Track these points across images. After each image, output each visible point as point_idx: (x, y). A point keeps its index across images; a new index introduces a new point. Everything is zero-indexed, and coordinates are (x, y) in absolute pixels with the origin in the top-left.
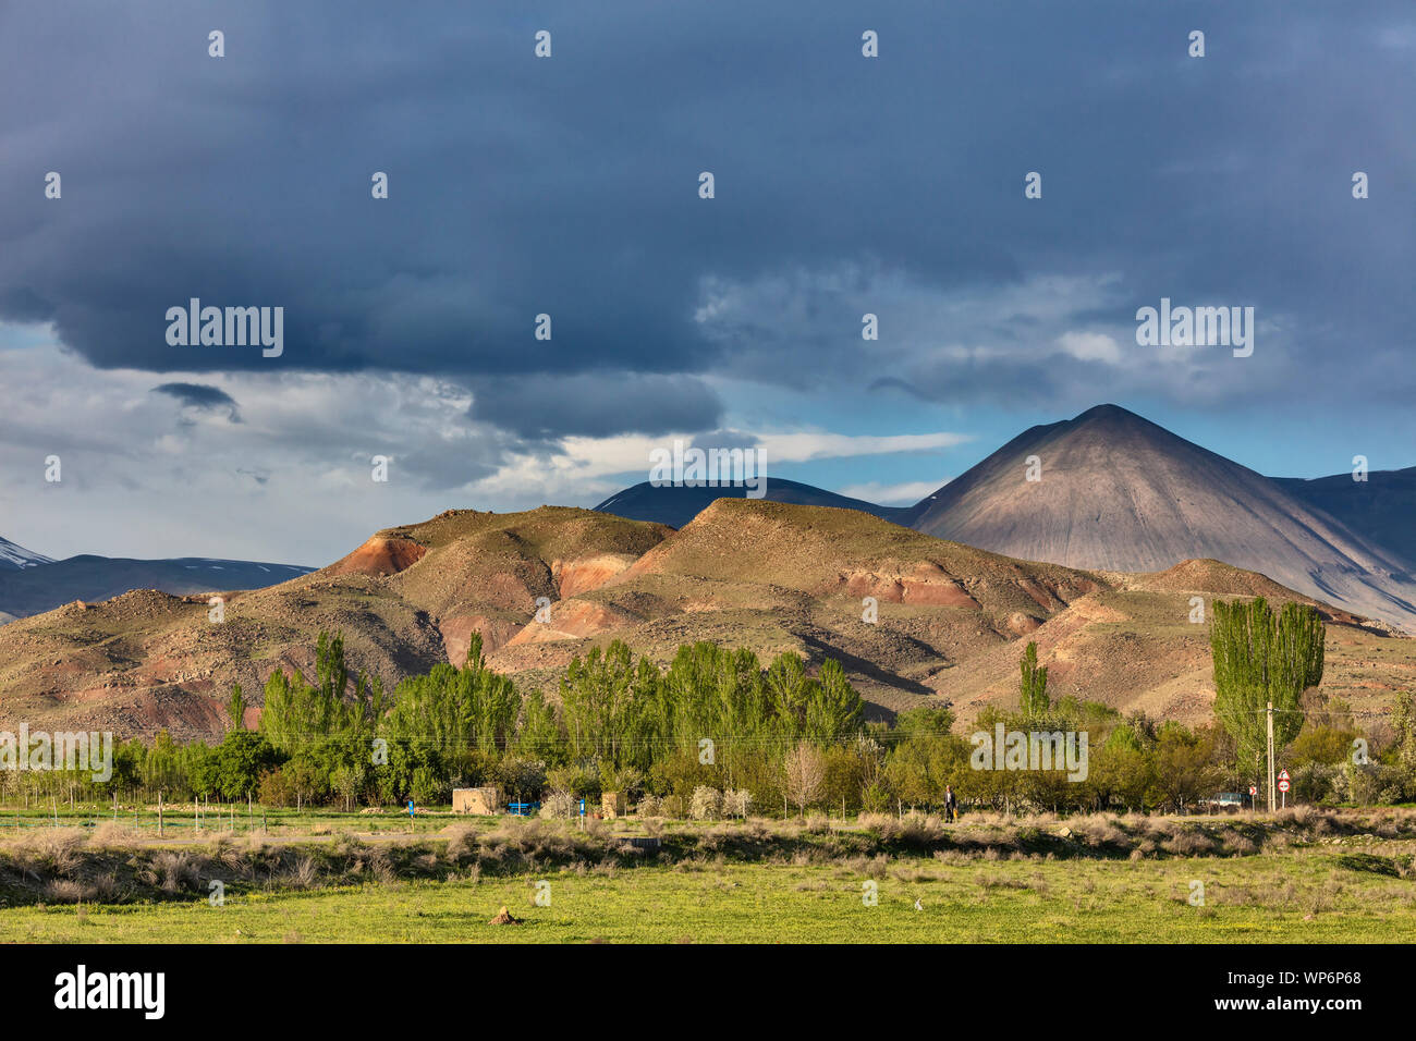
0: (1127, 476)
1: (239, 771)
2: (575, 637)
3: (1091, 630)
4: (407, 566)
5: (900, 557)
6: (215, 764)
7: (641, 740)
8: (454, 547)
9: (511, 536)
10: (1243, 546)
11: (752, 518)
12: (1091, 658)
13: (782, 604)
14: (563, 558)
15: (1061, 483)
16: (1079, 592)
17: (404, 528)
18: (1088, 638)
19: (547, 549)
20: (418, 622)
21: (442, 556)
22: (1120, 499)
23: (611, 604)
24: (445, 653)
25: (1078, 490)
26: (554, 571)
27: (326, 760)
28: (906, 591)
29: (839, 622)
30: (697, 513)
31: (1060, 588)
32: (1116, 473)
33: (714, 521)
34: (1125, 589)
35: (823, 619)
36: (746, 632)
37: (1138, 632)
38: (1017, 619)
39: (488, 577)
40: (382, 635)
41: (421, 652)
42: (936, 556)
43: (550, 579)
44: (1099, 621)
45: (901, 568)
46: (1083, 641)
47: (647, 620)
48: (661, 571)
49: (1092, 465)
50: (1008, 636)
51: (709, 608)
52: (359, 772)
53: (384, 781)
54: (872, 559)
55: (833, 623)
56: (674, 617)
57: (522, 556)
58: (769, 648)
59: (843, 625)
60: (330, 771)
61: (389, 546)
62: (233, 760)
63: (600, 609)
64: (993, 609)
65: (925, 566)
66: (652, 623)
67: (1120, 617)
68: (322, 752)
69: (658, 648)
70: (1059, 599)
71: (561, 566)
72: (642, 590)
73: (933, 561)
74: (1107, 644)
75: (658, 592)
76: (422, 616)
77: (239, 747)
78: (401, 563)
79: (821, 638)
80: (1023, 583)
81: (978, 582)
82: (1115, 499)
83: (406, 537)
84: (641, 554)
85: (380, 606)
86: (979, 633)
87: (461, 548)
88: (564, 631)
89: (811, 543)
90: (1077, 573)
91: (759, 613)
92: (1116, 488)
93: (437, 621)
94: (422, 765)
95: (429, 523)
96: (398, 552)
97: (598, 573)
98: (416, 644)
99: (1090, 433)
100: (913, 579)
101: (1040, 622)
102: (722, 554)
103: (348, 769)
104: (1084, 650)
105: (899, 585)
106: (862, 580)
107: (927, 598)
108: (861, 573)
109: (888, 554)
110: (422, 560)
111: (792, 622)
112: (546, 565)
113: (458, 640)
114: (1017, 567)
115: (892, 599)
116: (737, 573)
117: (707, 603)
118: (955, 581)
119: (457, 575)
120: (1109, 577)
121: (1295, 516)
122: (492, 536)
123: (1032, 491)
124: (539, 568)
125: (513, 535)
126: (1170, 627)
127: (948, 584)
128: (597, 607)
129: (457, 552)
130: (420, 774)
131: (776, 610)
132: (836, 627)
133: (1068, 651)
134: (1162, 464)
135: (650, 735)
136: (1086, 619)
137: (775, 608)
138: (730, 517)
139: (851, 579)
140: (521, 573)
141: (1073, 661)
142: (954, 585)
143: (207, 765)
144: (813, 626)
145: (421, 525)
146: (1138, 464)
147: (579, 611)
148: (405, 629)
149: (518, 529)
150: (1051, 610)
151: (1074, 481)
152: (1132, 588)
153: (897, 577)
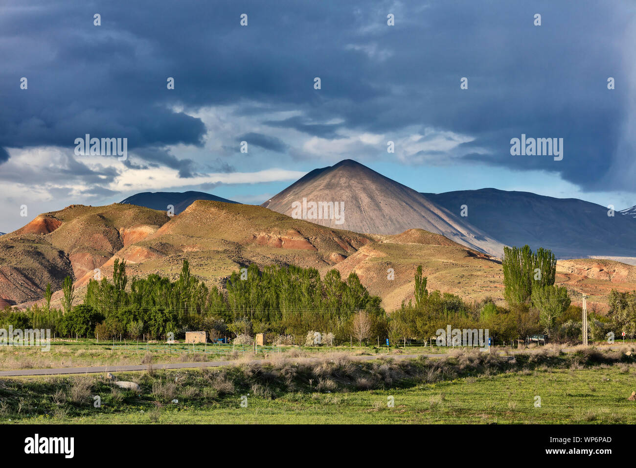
0: (357, 192)
1: (83, 324)
2: (134, 263)
3: (371, 260)
4: (53, 230)
5: (280, 227)
6: (71, 320)
7: (265, 310)
8: (75, 221)
9: (101, 217)
10: (409, 223)
11: (212, 209)
12: (372, 273)
13: (228, 248)
14: (125, 227)
15: (327, 194)
16: (362, 244)
17: (51, 213)
18: (370, 264)
19: (117, 223)
20: (60, 256)
21: (70, 226)
22: (354, 202)
23: (150, 248)
24: (72, 269)
25: (335, 198)
26: (120, 233)
27: (125, 319)
28: (283, 242)
29: (254, 256)
30: (187, 207)
31: (353, 242)
32: (352, 190)
33: (195, 210)
34: (382, 242)
35: (247, 255)
36: (213, 261)
37: (392, 261)
38: (334, 256)
39: (91, 235)
40: (43, 261)
41: (61, 269)
42: (296, 227)
43: (119, 236)
44: (373, 256)
45: (281, 232)
46: (368, 266)
47: (167, 255)
48: (171, 233)
49: (342, 187)
50: (330, 263)
51: (195, 250)
52: (141, 324)
53: (153, 328)
54: (268, 228)
55: (251, 257)
56: (180, 254)
57: (106, 226)
58: (225, 268)
59: (256, 258)
60: (127, 324)
61: (45, 221)
62: (79, 319)
63: (145, 250)
64: (323, 251)
65: (292, 231)
66: (170, 256)
67: (383, 255)
68: (123, 315)
69: (174, 268)
70: (352, 246)
71: (124, 230)
72: (164, 242)
73: (295, 229)
74: (378, 267)
75: (171, 242)
76: (61, 253)
77: (82, 313)
78: (51, 229)
79: (247, 264)
80: (336, 239)
81: (316, 238)
82: (352, 202)
83: (52, 217)
84: (161, 226)
85: (42, 248)
86: (317, 262)
87: (78, 222)
88: (129, 260)
89: (239, 221)
90: (360, 235)
91: (218, 252)
92: (352, 197)
93: (68, 255)
94: (170, 320)
95: (62, 211)
96: (49, 224)
97: (141, 234)
98: (59, 266)
99: (341, 172)
100: (287, 237)
101: (345, 257)
102: (199, 226)
103: (136, 322)
104: (368, 269)
105: (280, 240)
106: (263, 238)
107: (293, 246)
108: (263, 234)
109: (275, 226)
110: (60, 227)
111: (233, 256)
112: (117, 230)
113: (78, 264)
114: (333, 232)
115: (277, 246)
116: (206, 234)
117: (193, 248)
118: (305, 238)
119: (76, 235)
120: (374, 237)
121: (432, 210)
122: (92, 217)
123: (314, 198)
124: (114, 231)
125: (101, 216)
126: (406, 260)
127: (302, 239)
128: (144, 249)
129: (76, 224)
130: (170, 325)
131: (225, 251)
132: (253, 259)
133: (362, 270)
134: (373, 187)
135: (269, 307)
136: (367, 256)
137: (225, 250)
138: (202, 209)
139: (258, 237)
140: (106, 234)
141: (363, 275)
142: (305, 240)
143: (67, 320)
144: (242, 258)
145: (60, 211)
146: (362, 186)
147: (136, 251)
148: (54, 259)
149: (104, 214)
150: (349, 251)
151: (333, 194)
152: (385, 242)
153: (279, 236)
